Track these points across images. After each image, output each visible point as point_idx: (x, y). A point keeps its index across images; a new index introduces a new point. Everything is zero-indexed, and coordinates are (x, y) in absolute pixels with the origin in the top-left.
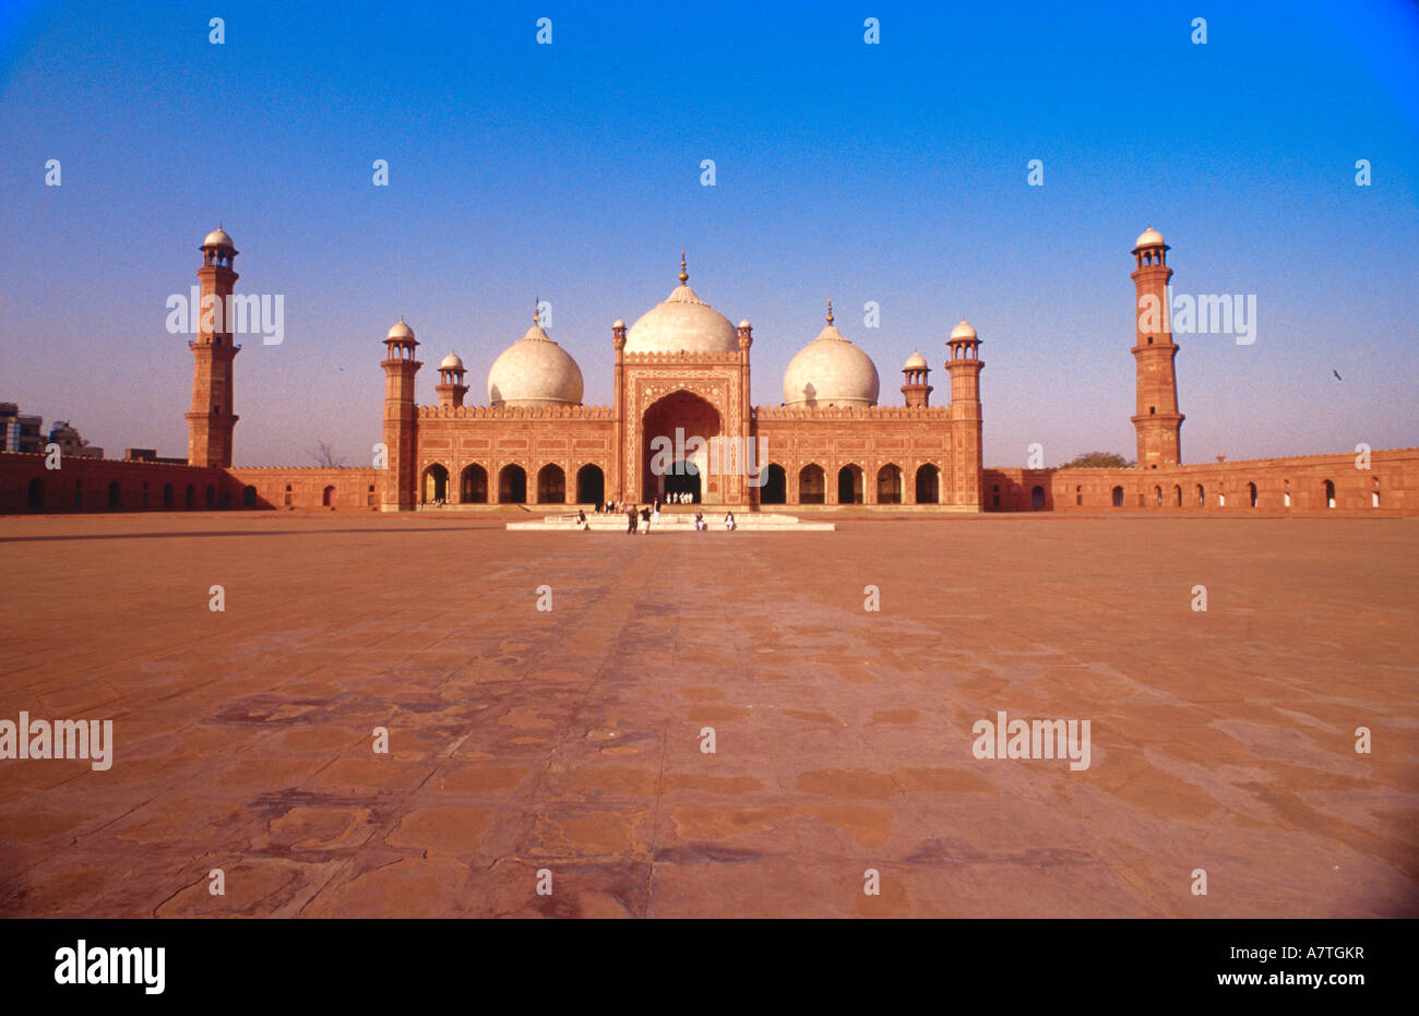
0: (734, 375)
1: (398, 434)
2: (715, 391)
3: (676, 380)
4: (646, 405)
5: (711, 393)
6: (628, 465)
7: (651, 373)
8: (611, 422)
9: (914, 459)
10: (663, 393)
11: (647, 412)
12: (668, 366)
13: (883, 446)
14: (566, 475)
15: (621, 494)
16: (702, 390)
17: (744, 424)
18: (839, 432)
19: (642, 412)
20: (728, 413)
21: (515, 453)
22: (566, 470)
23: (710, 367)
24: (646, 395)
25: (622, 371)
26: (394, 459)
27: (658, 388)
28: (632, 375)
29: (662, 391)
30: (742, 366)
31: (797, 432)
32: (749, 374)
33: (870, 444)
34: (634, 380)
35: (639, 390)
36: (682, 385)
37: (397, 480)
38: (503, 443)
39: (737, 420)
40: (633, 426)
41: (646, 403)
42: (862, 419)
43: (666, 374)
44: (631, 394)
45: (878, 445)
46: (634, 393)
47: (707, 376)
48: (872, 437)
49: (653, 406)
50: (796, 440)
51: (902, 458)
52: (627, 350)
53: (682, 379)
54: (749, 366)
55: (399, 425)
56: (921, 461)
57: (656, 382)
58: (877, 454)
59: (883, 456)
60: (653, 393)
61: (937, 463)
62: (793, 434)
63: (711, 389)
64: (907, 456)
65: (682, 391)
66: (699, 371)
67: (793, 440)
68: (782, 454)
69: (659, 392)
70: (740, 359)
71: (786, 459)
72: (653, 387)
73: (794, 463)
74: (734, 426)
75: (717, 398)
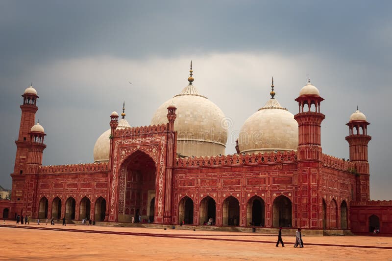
0: (163, 139)
2: (154, 150)
3: (135, 145)
5: (151, 151)
6: (112, 197)
7: (125, 142)
9: (272, 192)
10: (130, 152)
11: (122, 165)
12: (132, 137)
13: (251, 183)
14: (91, 203)
15: (108, 215)
16: (148, 150)
17: (168, 170)
18: (224, 174)
19: (120, 164)
20: (159, 163)
21: (72, 191)
22: (91, 201)
23: (152, 135)
24: (122, 155)
27: (128, 150)
28: (117, 143)
30: (168, 133)
31: (200, 175)
33: (244, 181)
34: (117, 146)
35: (119, 152)
36: (138, 147)
39: (163, 168)
40: (115, 174)
41: (122, 160)
42: (239, 164)
43: (132, 141)
44: (116, 155)
45: (248, 183)
47: (150, 141)
48: (245, 177)
50: (199, 180)
51: (264, 192)
53: (139, 144)
56: (277, 194)
57: (127, 147)
58: (247, 189)
59: (251, 191)
60: (126, 153)
61: (288, 196)
62: (198, 176)
63: (152, 149)
64: (267, 191)
65: (138, 151)
66: (147, 139)
67: (197, 180)
68: (191, 190)
69: (128, 152)
70: (166, 129)
71: (193, 193)
72: (125, 149)
73: (197, 196)
74: (161, 172)
75: (154, 154)
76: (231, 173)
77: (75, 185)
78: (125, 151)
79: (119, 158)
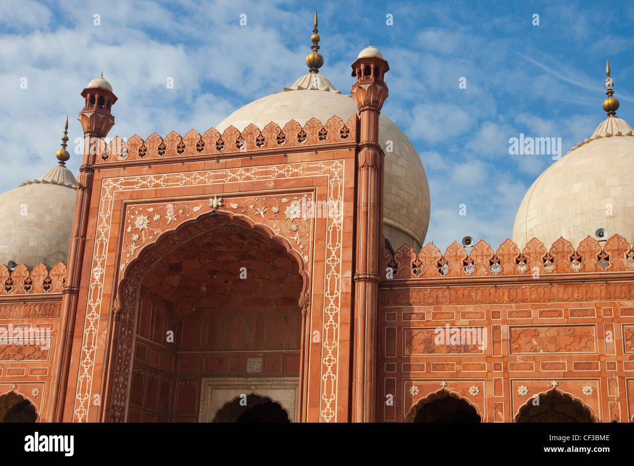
0: (337, 170)
4: (132, 252)
5: (280, 214)
6: (78, 396)
7: (151, 181)
12: (187, 163)
16: (261, 211)
17: (360, 286)
19: (123, 267)
20: (319, 260)
24: (135, 230)
25: (90, 180)
27: (163, 213)
28: (111, 188)
29: (170, 216)
30: (358, 149)
31: (505, 309)
34: (112, 198)
36: (215, 202)
39: (341, 278)
40: (99, 301)
41: (133, 247)
43: (183, 180)
44: (104, 228)
46: (109, 227)
47: (273, 177)
49: (147, 252)
50: (504, 329)
57: (159, 200)
60: (151, 223)
62: (496, 315)
63: (282, 206)
65: (214, 219)
66: (255, 169)
67: (496, 329)
68: (465, 367)
69: (163, 218)
70: (353, 133)
71: (476, 379)
72: (151, 210)
73: (497, 389)
74: (332, 294)
75: (294, 227)
78: (150, 216)
79: (119, 242)
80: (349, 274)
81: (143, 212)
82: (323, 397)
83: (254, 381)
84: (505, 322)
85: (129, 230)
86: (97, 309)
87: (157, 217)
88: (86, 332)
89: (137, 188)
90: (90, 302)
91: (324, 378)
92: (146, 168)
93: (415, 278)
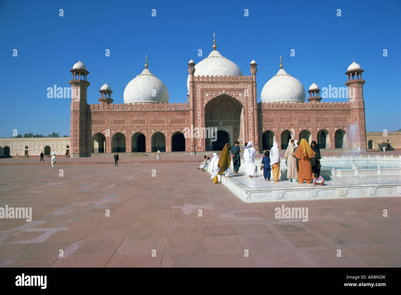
0: (249, 87)
1: (78, 117)
2: (240, 95)
3: (221, 90)
4: (206, 102)
5: (238, 95)
7: (208, 86)
8: (189, 111)
9: (334, 127)
10: (215, 95)
11: (207, 105)
12: (216, 83)
13: (319, 121)
14: (166, 137)
15: (195, 146)
16: (234, 94)
17: (255, 111)
18: (299, 114)
19: (204, 105)
20: (247, 105)
21: (139, 127)
22: (166, 135)
23: (237, 83)
24: (206, 97)
25: (194, 85)
26: (76, 131)
27: (212, 93)
28: (199, 87)
30: (253, 83)
31: (279, 115)
32: (256, 87)
33: (313, 121)
34: (200, 89)
35: (202, 95)
36: (224, 92)
37: (78, 141)
38: (134, 122)
39: (251, 109)
40: (200, 112)
41: (206, 101)
42: (308, 108)
43: (216, 86)
44: (199, 96)
45: (317, 121)
47: (236, 87)
48: (314, 117)
49: (210, 102)
50: (279, 118)
51: (328, 127)
52: (196, 74)
53: (223, 89)
54: (256, 82)
55: (79, 113)
56: (337, 128)
57: (211, 90)
58: (316, 125)
59: (319, 126)
60: (210, 96)
61: (344, 129)
62: (277, 116)
63: (238, 94)
64: (330, 126)
65: (224, 96)
66: (232, 85)
67: (277, 119)
68: (272, 125)
69: (212, 95)
70: (252, 79)
71: (274, 128)
72: (209, 92)
73: (278, 130)
74: (250, 112)
75: (241, 98)
76: (303, 114)
77: (143, 122)
78: (209, 94)
79: (202, 99)
80: (253, 108)
81: (207, 93)
82: (249, 131)
83: (221, 127)
84: (279, 117)
85: (205, 97)
86: (200, 114)
87: (211, 94)
88: (198, 119)
89: (205, 87)
90: (198, 112)
91: (249, 128)
92: (207, 83)
93: (263, 109)
